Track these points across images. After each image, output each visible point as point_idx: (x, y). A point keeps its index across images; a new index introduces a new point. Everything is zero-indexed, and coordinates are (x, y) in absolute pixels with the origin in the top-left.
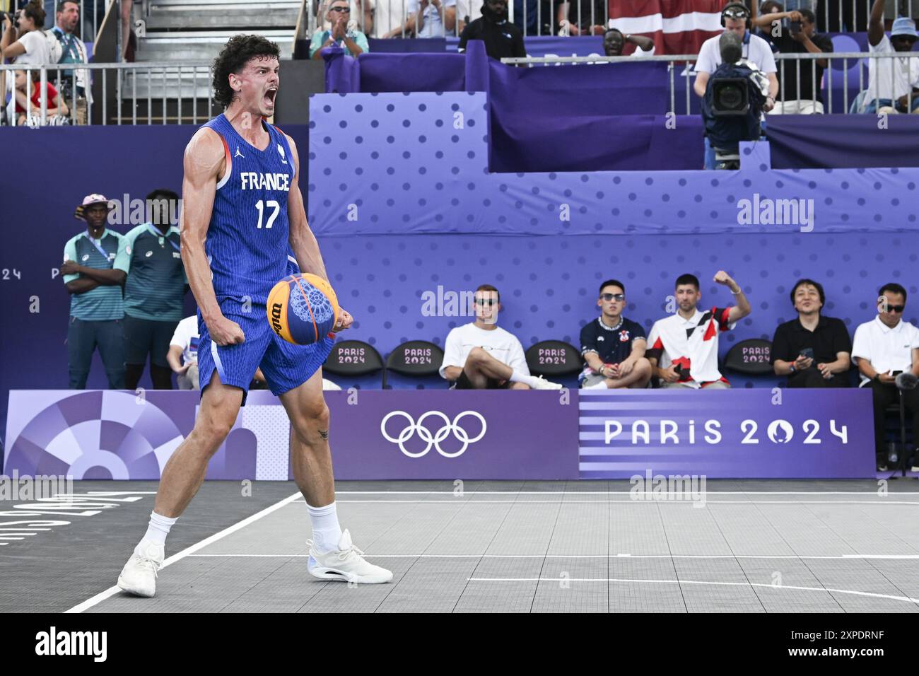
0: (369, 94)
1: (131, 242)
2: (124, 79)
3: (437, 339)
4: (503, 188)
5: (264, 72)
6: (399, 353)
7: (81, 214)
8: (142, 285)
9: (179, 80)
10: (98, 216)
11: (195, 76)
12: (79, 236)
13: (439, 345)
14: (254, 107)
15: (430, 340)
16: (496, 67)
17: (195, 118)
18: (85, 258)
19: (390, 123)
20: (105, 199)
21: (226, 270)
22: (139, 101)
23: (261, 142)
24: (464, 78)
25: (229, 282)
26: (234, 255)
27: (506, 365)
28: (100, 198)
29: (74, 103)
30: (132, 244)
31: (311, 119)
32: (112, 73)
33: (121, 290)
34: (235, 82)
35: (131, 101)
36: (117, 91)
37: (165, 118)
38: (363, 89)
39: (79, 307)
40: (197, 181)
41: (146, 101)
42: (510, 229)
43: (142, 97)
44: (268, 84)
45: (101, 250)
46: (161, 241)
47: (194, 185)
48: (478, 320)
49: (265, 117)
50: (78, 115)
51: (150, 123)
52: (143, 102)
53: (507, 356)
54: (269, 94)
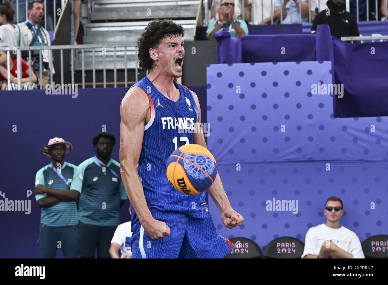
0: (249, 64)
1: (82, 170)
2: (75, 56)
3: (299, 236)
4: (344, 128)
5: (173, 46)
6: (272, 245)
7: (47, 151)
8: (90, 201)
9: (115, 56)
10: (59, 152)
11: (126, 53)
12: (46, 167)
13: (301, 240)
14: (168, 71)
15: (294, 236)
16: (338, 43)
17: (126, 83)
18: (51, 182)
19: (264, 85)
20: (64, 141)
21: (151, 187)
22: (86, 72)
23: (174, 95)
24: (315, 52)
25: (154, 196)
26: (157, 177)
27: (348, 253)
28: (60, 140)
29: (41, 73)
30: (83, 172)
31: (208, 82)
32: (67, 52)
33: (76, 204)
34: (154, 54)
35: (81, 71)
36: (71, 65)
37: (105, 83)
38: (244, 61)
39: (46, 217)
40: (130, 124)
41: (91, 71)
42: (349, 158)
43: (89, 68)
44: (177, 54)
45: (61, 177)
46: (104, 170)
47: (129, 127)
48: (328, 222)
49: (176, 77)
50: (43, 82)
51: (94, 87)
52: (89, 73)
53: (349, 246)
54: (178, 61)
